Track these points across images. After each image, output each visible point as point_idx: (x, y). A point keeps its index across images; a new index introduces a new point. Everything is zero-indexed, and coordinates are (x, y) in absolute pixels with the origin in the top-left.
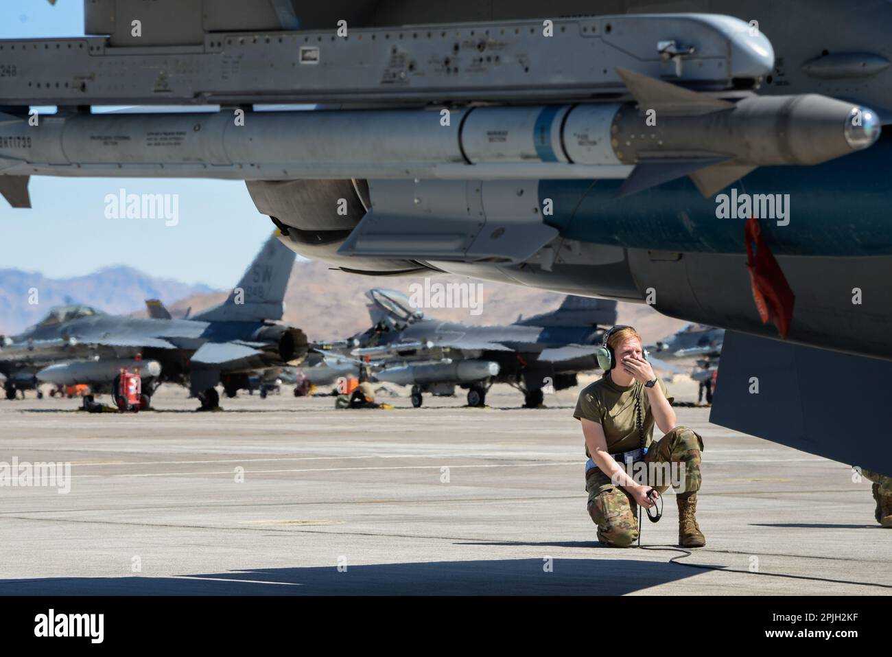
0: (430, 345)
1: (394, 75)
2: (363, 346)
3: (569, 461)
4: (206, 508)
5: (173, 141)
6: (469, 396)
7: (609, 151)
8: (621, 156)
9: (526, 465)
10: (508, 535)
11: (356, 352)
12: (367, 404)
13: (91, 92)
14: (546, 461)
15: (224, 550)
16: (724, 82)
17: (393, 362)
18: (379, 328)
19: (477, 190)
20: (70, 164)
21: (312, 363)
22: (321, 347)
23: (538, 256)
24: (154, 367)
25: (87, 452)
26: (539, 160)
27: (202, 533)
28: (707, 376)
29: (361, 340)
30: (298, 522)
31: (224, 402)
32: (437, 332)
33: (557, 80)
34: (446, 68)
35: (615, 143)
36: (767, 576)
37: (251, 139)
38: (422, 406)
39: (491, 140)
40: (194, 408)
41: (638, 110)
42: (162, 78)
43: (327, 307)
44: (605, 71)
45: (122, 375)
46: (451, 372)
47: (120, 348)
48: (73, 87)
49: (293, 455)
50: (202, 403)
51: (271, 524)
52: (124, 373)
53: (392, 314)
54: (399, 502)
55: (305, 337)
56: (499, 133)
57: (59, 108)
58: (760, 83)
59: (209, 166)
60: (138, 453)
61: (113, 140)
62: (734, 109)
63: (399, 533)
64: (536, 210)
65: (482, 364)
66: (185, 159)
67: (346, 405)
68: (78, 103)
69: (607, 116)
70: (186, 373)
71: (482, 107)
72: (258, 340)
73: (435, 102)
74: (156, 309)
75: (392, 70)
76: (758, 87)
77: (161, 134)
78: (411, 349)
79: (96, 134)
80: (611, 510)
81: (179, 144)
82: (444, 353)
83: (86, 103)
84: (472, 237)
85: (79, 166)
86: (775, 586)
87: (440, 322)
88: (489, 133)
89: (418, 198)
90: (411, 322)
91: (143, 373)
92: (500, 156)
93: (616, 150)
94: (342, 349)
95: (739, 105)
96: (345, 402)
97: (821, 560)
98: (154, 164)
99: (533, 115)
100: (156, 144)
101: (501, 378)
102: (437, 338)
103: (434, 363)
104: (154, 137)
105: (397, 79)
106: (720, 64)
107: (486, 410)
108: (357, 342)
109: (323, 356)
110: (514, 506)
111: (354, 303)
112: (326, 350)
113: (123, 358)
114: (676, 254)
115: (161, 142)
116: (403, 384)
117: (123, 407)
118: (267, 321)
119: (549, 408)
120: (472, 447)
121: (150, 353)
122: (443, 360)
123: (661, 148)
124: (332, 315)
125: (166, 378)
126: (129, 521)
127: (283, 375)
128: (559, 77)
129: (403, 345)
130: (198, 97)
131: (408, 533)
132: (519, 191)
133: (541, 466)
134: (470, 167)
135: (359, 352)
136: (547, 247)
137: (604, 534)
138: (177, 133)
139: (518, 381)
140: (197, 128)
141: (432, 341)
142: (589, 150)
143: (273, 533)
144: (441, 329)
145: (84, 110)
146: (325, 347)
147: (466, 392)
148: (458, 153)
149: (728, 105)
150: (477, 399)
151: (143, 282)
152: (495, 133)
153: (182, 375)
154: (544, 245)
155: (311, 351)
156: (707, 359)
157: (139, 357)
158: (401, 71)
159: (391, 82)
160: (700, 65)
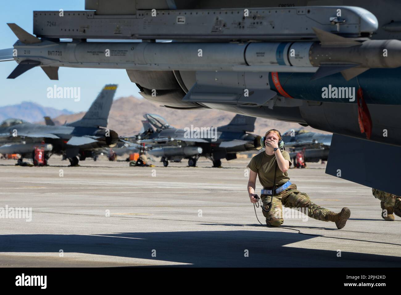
0: (172, 139)
1: (217, 29)
2: (142, 139)
3: (241, 191)
4: (92, 208)
5: (122, 54)
6: (189, 162)
7: (308, 61)
8: (313, 63)
9: (223, 192)
10: (226, 221)
11: (139, 141)
12: (144, 165)
13: (87, 33)
14: (230, 191)
15: (106, 225)
16: (357, 34)
17: (155, 146)
18: (149, 131)
19: (243, 75)
20: (78, 63)
21: (119, 146)
22: (123, 139)
23: (267, 103)
24: (50, 147)
25: (27, 183)
26: (278, 64)
27: (94, 218)
28: (295, 155)
29: (142, 136)
30: (133, 214)
31: (80, 163)
32: (175, 133)
33: (286, 32)
34: (239, 26)
35: (311, 58)
36: (342, 239)
37: (155, 54)
38: (168, 166)
39: (258, 56)
40: (67, 165)
41: (321, 45)
42: (118, 28)
43: (122, 122)
44: (307, 29)
45: (36, 150)
46: (181, 151)
47: (35, 138)
48: (80, 31)
49: (119, 186)
50: (71, 163)
51: (123, 215)
52: (37, 149)
53: (155, 125)
54: (173, 206)
55: (117, 134)
56: (261, 53)
57: (73, 39)
58: (372, 34)
59: (137, 64)
60: (51, 184)
61: (97, 53)
62: (361, 45)
63: (179, 219)
64: (268, 84)
65: (195, 148)
66: (127, 61)
67: (134, 165)
68: (82, 38)
69: (308, 47)
70: (64, 150)
71: (254, 42)
72: (96, 135)
73: (234, 40)
74: (49, 121)
75: (216, 27)
76: (371, 36)
77: (117, 51)
78: (164, 141)
79: (89, 51)
80: (271, 211)
81: (125, 55)
82: (179, 143)
83: (85, 38)
84: (240, 95)
85: (82, 63)
86: (346, 243)
87: (176, 129)
88: (257, 53)
89: (217, 78)
90: (163, 129)
91: (45, 149)
92: (261, 62)
93: (311, 61)
94: (133, 140)
95: (364, 43)
96: (134, 163)
97: (363, 233)
98: (114, 63)
99: (276, 46)
100: (115, 55)
101: (203, 154)
102: (175, 137)
103: (174, 147)
104: (114, 52)
105: (218, 30)
106: (356, 27)
107: (195, 168)
108: (139, 137)
109: (124, 143)
110: (224, 209)
111: (134, 120)
112: (126, 140)
113: (36, 143)
114: (319, 103)
115: (118, 54)
116: (157, 156)
117: (36, 164)
118: (100, 127)
119: (224, 168)
120: (196, 184)
121: (48, 141)
122: (178, 146)
123: (330, 60)
124: (124, 125)
125: (55, 152)
126: (61, 212)
127: (104, 151)
128: (287, 31)
129: (159, 139)
130: (133, 36)
131: (183, 219)
132: (261, 76)
133: (229, 193)
134: (248, 67)
135: (140, 142)
136: (272, 99)
137: (269, 221)
138: (124, 51)
139: (211, 156)
140: (132, 49)
141: (173, 138)
142: (299, 60)
143: (125, 218)
144: (176, 132)
145: (84, 40)
146: (125, 139)
147: (187, 160)
148: (243, 61)
149: (359, 43)
150: (193, 163)
151: (39, 108)
152: (260, 53)
153: (61, 151)
154: (270, 99)
155: (119, 141)
156: (294, 148)
157: (43, 142)
158: (220, 27)
159: (216, 32)
160: (348, 27)
